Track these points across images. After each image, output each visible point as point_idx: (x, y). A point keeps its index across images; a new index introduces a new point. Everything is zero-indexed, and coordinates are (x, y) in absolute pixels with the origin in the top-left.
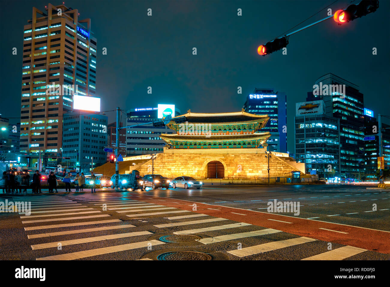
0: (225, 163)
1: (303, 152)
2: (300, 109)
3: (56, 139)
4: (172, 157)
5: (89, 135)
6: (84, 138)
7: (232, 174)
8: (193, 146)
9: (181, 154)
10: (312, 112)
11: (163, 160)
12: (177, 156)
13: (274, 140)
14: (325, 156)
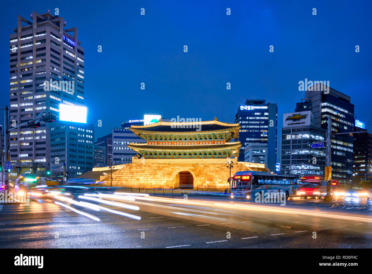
0: (194, 173)
1: (288, 162)
2: (287, 119)
3: (44, 149)
4: (141, 167)
5: (76, 145)
6: (71, 148)
7: (201, 185)
8: (162, 156)
9: (149, 164)
10: (300, 123)
11: (132, 170)
12: (145, 166)
13: (262, 151)
14: (311, 167)
